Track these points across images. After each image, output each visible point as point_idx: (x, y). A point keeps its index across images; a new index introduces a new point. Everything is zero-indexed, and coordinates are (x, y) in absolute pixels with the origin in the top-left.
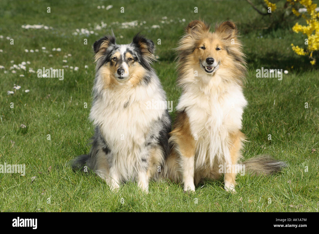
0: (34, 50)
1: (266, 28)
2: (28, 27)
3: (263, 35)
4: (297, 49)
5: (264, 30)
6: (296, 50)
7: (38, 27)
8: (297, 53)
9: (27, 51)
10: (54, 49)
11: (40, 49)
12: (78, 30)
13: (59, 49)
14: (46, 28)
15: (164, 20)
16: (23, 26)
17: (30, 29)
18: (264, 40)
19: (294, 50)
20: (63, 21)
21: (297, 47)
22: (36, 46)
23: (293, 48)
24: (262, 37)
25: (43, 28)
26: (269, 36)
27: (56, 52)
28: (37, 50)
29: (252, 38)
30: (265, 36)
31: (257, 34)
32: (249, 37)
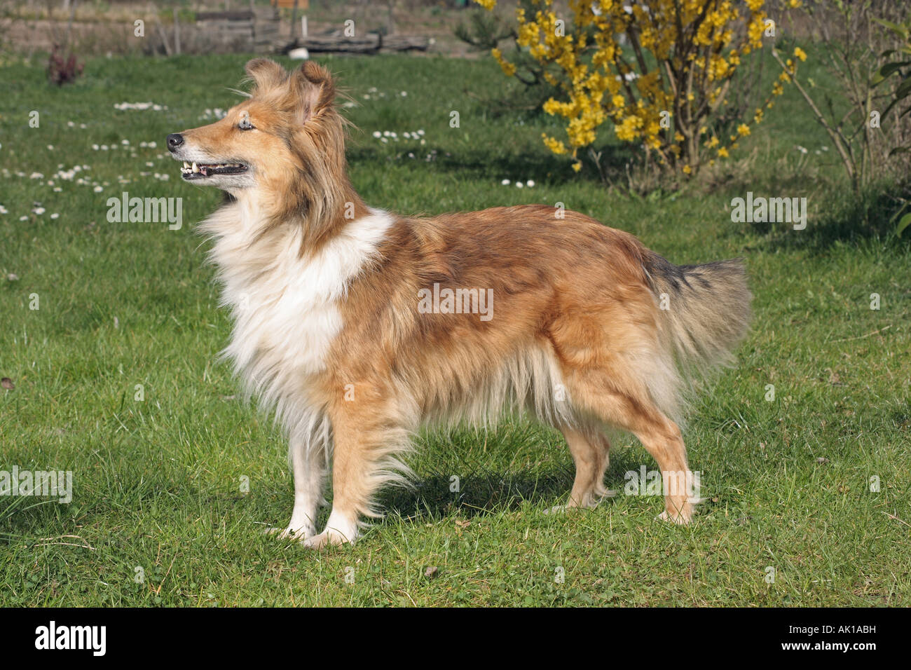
0: (109, 145)
1: (532, 108)
2: (124, 106)
3: (526, 121)
4: (551, 142)
5: (528, 111)
6: (551, 145)
7: (143, 106)
8: (553, 150)
9: (96, 147)
10: (144, 144)
11: (120, 144)
12: (208, 111)
13: (153, 145)
14: (157, 108)
15: (370, 94)
16: (117, 106)
17: (128, 109)
18: (526, 129)
19: (546, 144)
20: (193, 97)
21: (553, 139)
22: (114, 138)
23: (546, 141)
24: (522, 123)
25: (151, 108)
26: (537, 122)
27: (147, 149)
28: (114, 146)
29: (507, 125)
30: (531, 121)
31: (515, 117)
32: (502, 125)
